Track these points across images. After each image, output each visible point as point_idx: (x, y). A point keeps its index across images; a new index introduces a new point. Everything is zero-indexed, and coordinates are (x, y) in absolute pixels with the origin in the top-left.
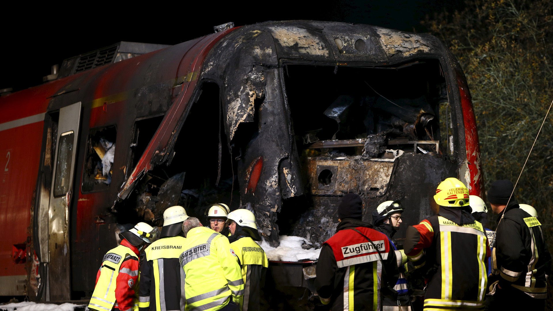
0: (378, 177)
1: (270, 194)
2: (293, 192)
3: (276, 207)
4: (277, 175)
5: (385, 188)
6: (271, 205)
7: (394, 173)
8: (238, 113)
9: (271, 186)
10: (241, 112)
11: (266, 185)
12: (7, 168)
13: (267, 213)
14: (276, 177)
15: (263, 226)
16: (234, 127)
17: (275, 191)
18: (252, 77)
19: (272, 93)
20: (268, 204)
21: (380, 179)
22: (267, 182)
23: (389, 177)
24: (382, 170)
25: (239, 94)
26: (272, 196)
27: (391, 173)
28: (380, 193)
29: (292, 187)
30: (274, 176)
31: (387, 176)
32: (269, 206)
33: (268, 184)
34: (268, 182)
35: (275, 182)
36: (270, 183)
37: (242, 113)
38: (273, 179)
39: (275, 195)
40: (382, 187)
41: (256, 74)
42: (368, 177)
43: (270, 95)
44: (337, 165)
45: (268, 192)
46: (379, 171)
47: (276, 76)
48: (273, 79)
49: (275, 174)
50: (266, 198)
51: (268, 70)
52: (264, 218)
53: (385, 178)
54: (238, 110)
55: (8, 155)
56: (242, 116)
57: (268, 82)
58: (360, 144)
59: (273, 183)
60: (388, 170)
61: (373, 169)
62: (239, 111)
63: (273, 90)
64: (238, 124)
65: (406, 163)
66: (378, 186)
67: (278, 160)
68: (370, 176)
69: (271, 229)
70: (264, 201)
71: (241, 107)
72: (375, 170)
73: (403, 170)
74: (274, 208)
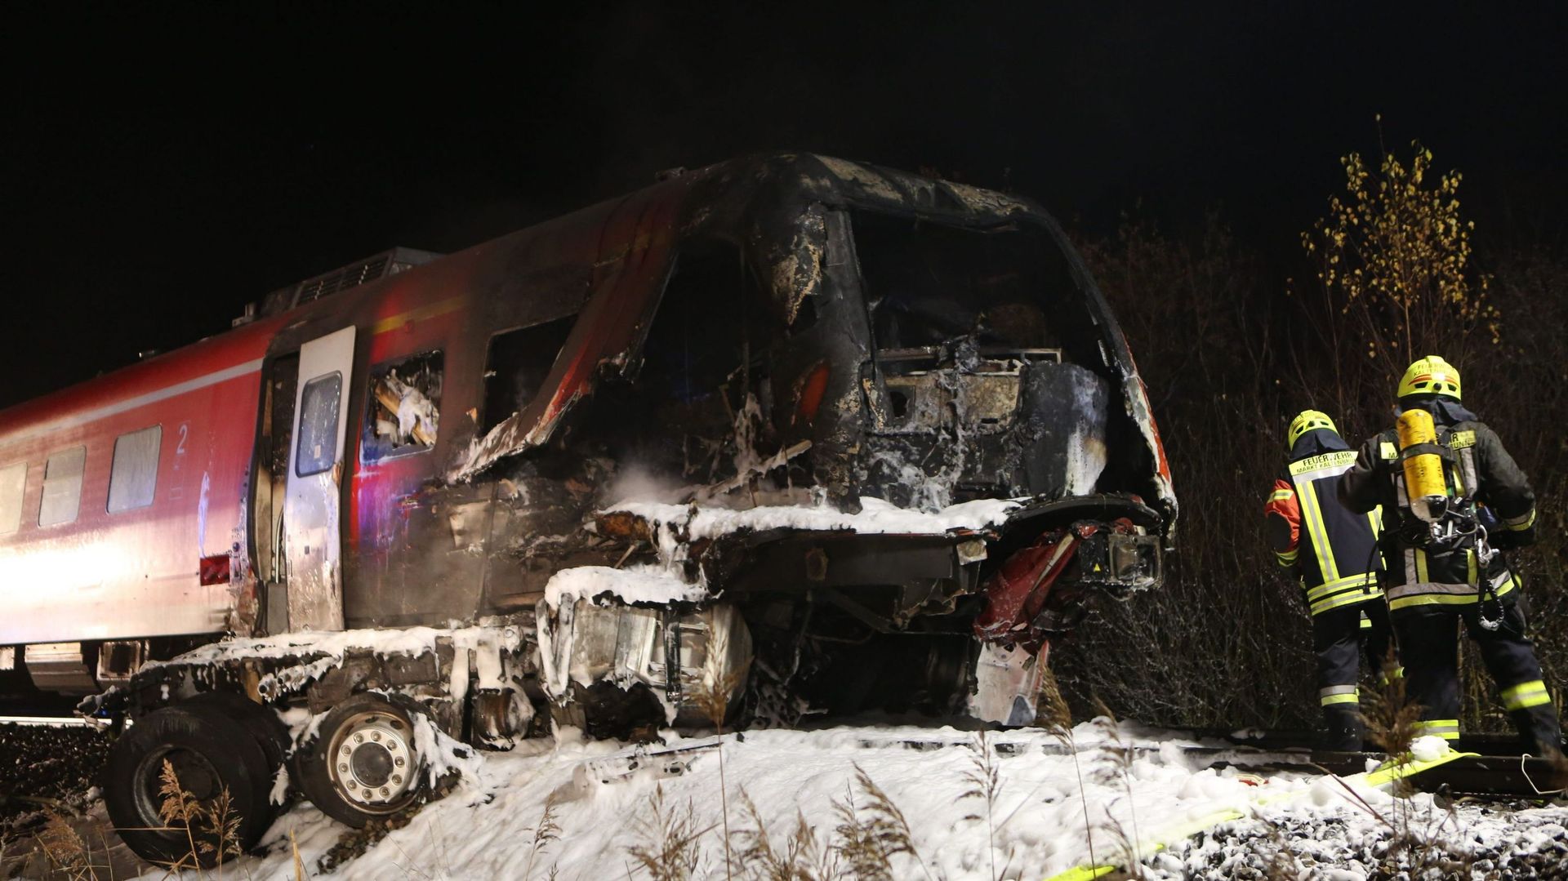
0: (994, 401)
1: (846, 423)
2: (881, 419)
3: (858, 444)
4: (857, 390)
5: (1009, 419)
6: (849, 442)
7: (1023, 393)
8: (796, 280)
9: (849, 409)
10: (803, 277)
11: (838, 407)
12: (182, 447)
13: (842, 455)
14: (857, 393)
15: (831, 480)
16: (794, 302)
17: (855, 418)
18: (807, 223)
19: (838, 252)
20: (842, 440)
21: (998, 404)
22: (839, 402)
23: (1015, 401)
24: (999, 390)
25: (792, 247)
26: (850, 426)
27: (1016, 395)
28: (1001, 426)
29: (879, 412)
30: (852, 392)
31: (1011, 399)
32: (844, 443)
33: (842, 405)
34: (842, 401)
35: (855, 401)
36: (845, 403)
37: (805, 280)
38: (852, 397)
39: (854, 424)
40: (1004, 417)
41: (813, 218)
42: (974, 402)
43: (835, 254)
44: (914, 383)
45: (842, 419)
46: (995, 392)
47: (842, 223)
48: (837, 229)
49: (853, 389)
50: (839, 430)
51: (829, 213)
52: (833, 464)
53: (1007, 402)
54: (796, 274)
55: (184, 431)
56: (806, 284)
57: (830, 233)
58: (928, 354)
59: (852, 404)
60: (1010, 389)
61: (983, 389)
62: (798, 276)
63: (839, 247)
64: (802, 296)
65: (1040, 377)
66: (996, 415)
67: (857, 364)
68: (978, 399)
69: (848, 484)
70: (835, 435)
71: (799, 270)
72: (987, 390)
73: (1038, 388)
74: (854, 446)
